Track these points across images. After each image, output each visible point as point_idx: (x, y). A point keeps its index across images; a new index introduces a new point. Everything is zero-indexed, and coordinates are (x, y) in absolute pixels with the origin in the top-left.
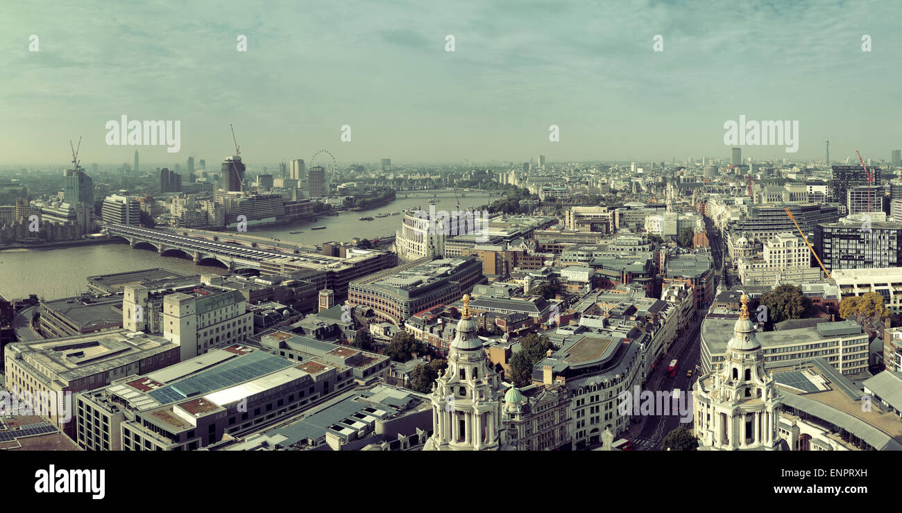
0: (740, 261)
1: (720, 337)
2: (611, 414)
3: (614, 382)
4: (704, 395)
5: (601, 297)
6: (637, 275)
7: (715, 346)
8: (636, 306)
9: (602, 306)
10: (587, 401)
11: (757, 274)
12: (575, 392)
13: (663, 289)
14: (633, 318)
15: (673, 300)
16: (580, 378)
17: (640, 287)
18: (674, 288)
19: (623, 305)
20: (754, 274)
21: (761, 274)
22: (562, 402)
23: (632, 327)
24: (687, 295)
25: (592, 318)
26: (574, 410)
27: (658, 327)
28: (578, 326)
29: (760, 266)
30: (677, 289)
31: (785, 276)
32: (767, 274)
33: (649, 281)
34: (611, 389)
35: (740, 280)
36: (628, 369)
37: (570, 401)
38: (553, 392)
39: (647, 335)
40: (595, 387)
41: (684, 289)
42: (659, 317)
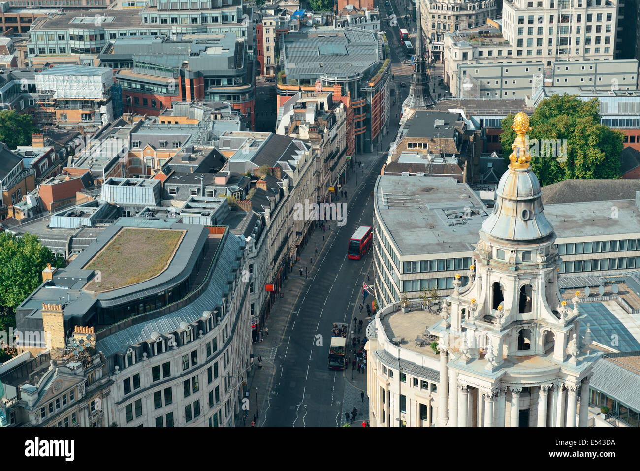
0: (448, 41)
1: (419, 218)
2: (197, 403)
3: (200, 328)
4: (393, 350)
5: (140, 133)
6: (215, 80)
7: (409, 238)
8: (224, 151)
9: (144, 155)
10: (146, 380)
11: (488, 71)
12: (117, 361)
13: (280, 109)
14: (220, 180)
15: (304, 133)
16: (126, 326)
17: (227, 107)
18: (304, 105)
19: (194, 151)
20: (482, 73)
21: (497, 72)
22: (93, 387)
23: (222, 200)
24: (335, 121)
25: (128, 183)
26: (118, 403)
27: (278, 197)
28: (97, 204)
29: (495, 54)
30: (311, 108)
31: (553, 76)
32: (512, 72)
33: (243, 93)
34: (194, 346)
35: (447, 87)
36: (225, 296)
37: (110, 383)
38: (72, 364)
39: (255, 218)
40: (159, 344)
41: (326, 108)
42: (279, 174)
